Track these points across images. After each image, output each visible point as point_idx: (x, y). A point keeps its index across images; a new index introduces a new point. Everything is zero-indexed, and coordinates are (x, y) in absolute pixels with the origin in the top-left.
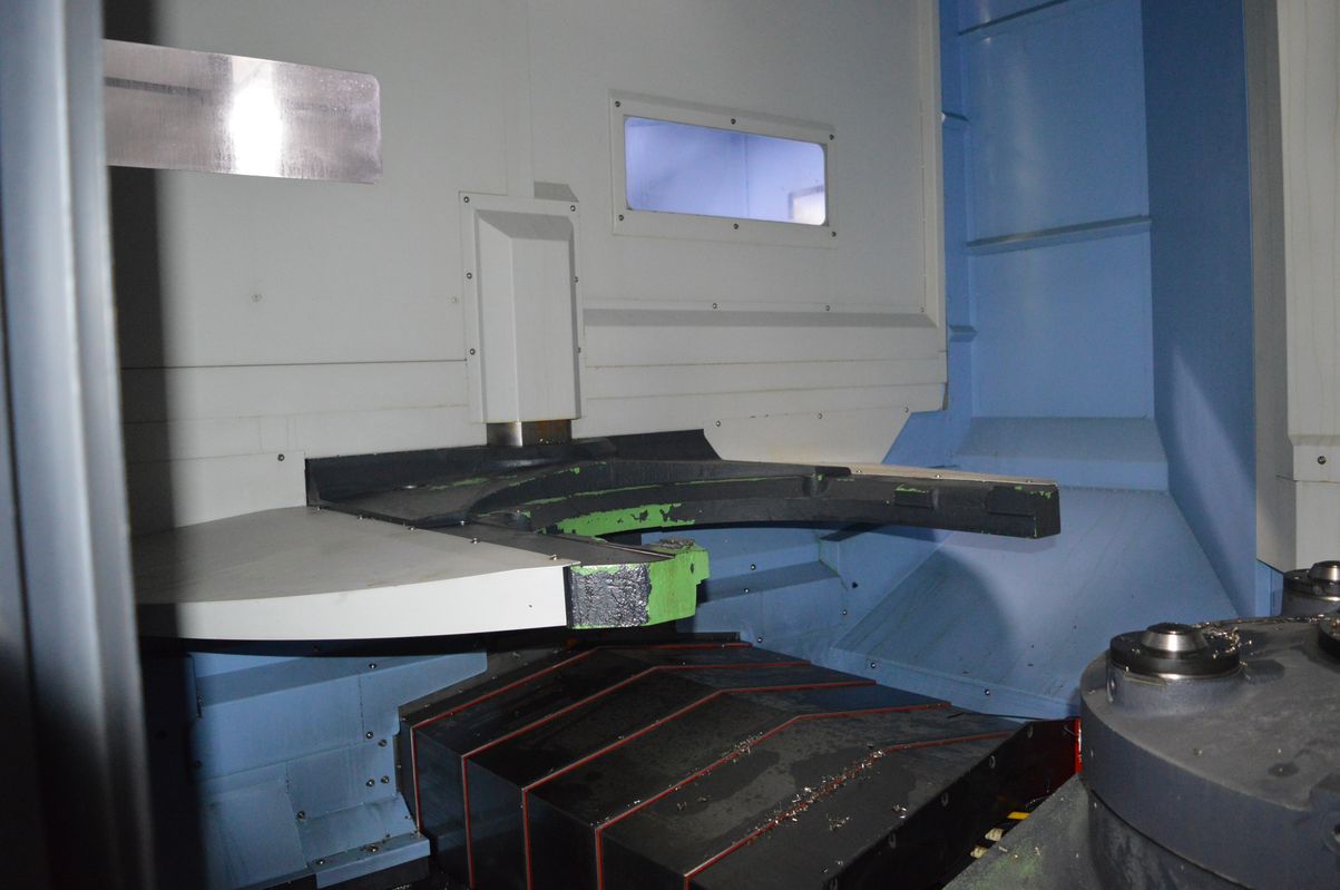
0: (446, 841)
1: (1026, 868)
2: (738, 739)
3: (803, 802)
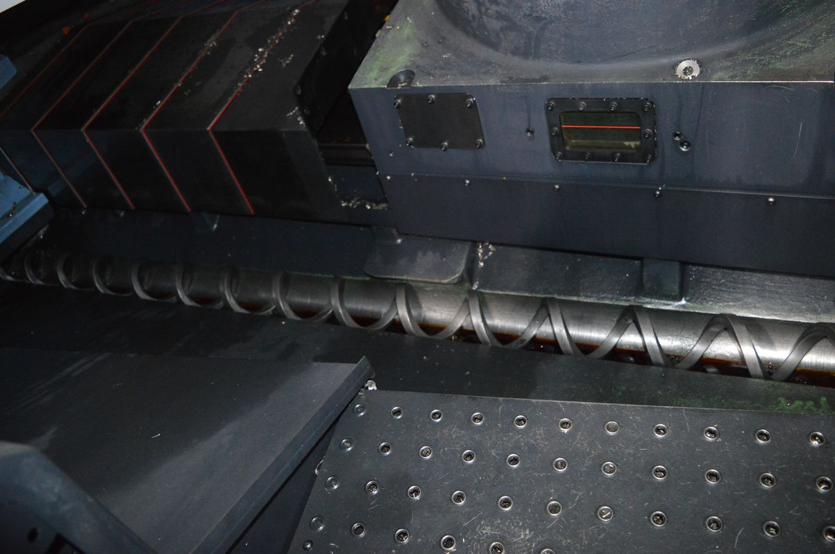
0: (54, 189)
1: (406, 32)
2: (205, 40)
3: (261, 58)
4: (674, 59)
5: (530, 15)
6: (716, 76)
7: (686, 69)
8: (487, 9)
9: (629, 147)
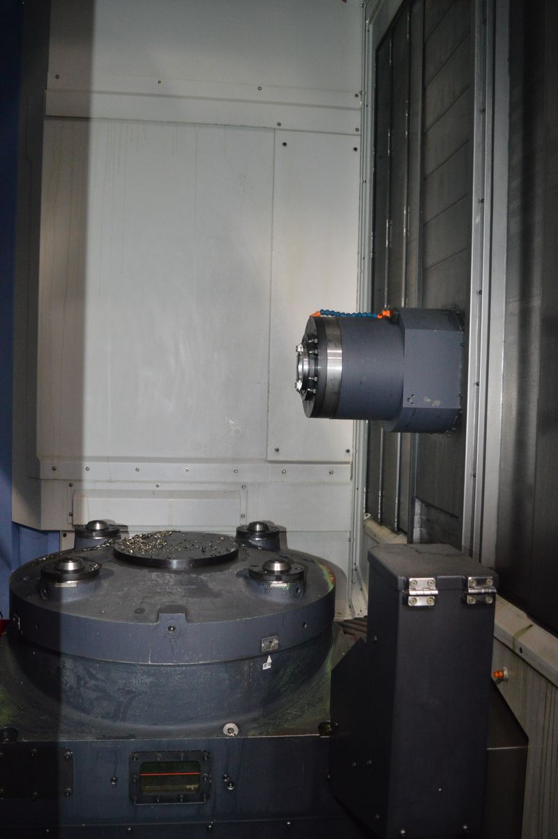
4: (222, 722)
5: (123, 689)
6: (250, 734)
7: (229, 729)
8: (86, 683)
9: (190, 789)
